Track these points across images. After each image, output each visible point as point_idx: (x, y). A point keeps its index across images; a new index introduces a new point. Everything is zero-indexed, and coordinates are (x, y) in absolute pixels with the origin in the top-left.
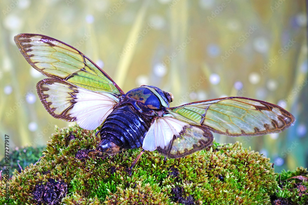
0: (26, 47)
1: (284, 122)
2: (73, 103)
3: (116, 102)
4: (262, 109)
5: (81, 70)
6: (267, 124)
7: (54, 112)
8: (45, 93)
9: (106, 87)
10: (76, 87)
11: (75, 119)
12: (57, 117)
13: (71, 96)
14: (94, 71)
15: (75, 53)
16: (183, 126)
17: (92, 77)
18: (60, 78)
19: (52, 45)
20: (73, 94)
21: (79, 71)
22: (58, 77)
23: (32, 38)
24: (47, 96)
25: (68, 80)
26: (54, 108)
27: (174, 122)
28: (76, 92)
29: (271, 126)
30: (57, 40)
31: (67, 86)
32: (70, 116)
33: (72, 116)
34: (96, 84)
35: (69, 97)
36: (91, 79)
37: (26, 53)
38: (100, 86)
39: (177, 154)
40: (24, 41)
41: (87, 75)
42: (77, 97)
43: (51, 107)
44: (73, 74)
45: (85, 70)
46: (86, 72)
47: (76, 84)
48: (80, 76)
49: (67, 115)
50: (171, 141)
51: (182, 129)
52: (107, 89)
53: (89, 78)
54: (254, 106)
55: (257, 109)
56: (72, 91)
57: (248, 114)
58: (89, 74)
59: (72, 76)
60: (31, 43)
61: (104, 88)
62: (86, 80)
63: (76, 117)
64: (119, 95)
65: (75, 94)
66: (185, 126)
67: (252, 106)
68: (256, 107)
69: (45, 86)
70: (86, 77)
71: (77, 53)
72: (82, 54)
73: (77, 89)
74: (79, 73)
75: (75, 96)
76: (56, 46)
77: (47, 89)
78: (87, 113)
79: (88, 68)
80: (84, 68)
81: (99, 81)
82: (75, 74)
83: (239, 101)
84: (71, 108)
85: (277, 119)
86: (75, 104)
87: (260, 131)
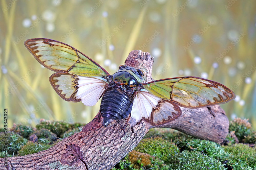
0: (34, 49)
1: (227, 97)
2: (77, 88)
3: (106, 83)
4: (210, 86)
5: (77, 62)
6: (215, 98)
7: (65, 97)
8: (56, 84)
9: (97, 72)
10: (76, 76)
11: (80, 100)
12: (68, 100)
13: (74, 83)
14: (85, 61)
15: (70, 49)
16: (158, 101)
17: (85, 66)
18: (64, 71)
19: (52, 45)
20: (76, 81)
21: (76, 63)
22: (62, 70)
23: (37, 42)
24: (58, 86)
25: (70, 72)
26: (65, 94)
27: (151, 97)
28: (77, 80)
29: (219, 99)
30: (55, 41)
31: (70, 76)
32: (77, 98)
33: (78, 98)
34: (89, 71)
35: (73, 84)
36: (85, 68)
37: (35, 54)
38: (92, 72)
39: (158, 123)
40: (32, 45)
41: (82, 65)
42: (79, 83)
43: (62, 93)
44: (72, 66)
45: (79, 61)
46: (80, 63)
47: (76, 74)
48: (77, 67)
49: (74, 98)
50: (152, 113)
51: (158, 103)
52: (97, 73)
53: (84, 68)
54: (204, 84)
55: (207, 87)
56: (74, 79)
57: (201, 90)
58: (83, 65)
59: (72, 68)
60: (37, 45)
61: (95, 73)
62: (82, 69)
63: (80, 98)
64: (107, 77)
65: (77, 81)
66: (159, 101)
67: (203, 84)
68: (206, 84)
69: (55, 78)
70: (81, 67)
71: (71, 49)
72: (75, 49)
73: (77, 78)
74: (76, 65)
75: (77, 83)
76: (55, 45)
77: (57, 81)
78: (88, 95)
79: (81, 60)
80: (78, 61)
81: (91, 69)
82: (74, 66)
83: (193, 80)
84: (76, 92)
85: (222, 94)
86: (78, 89)
87: (211, 102)
